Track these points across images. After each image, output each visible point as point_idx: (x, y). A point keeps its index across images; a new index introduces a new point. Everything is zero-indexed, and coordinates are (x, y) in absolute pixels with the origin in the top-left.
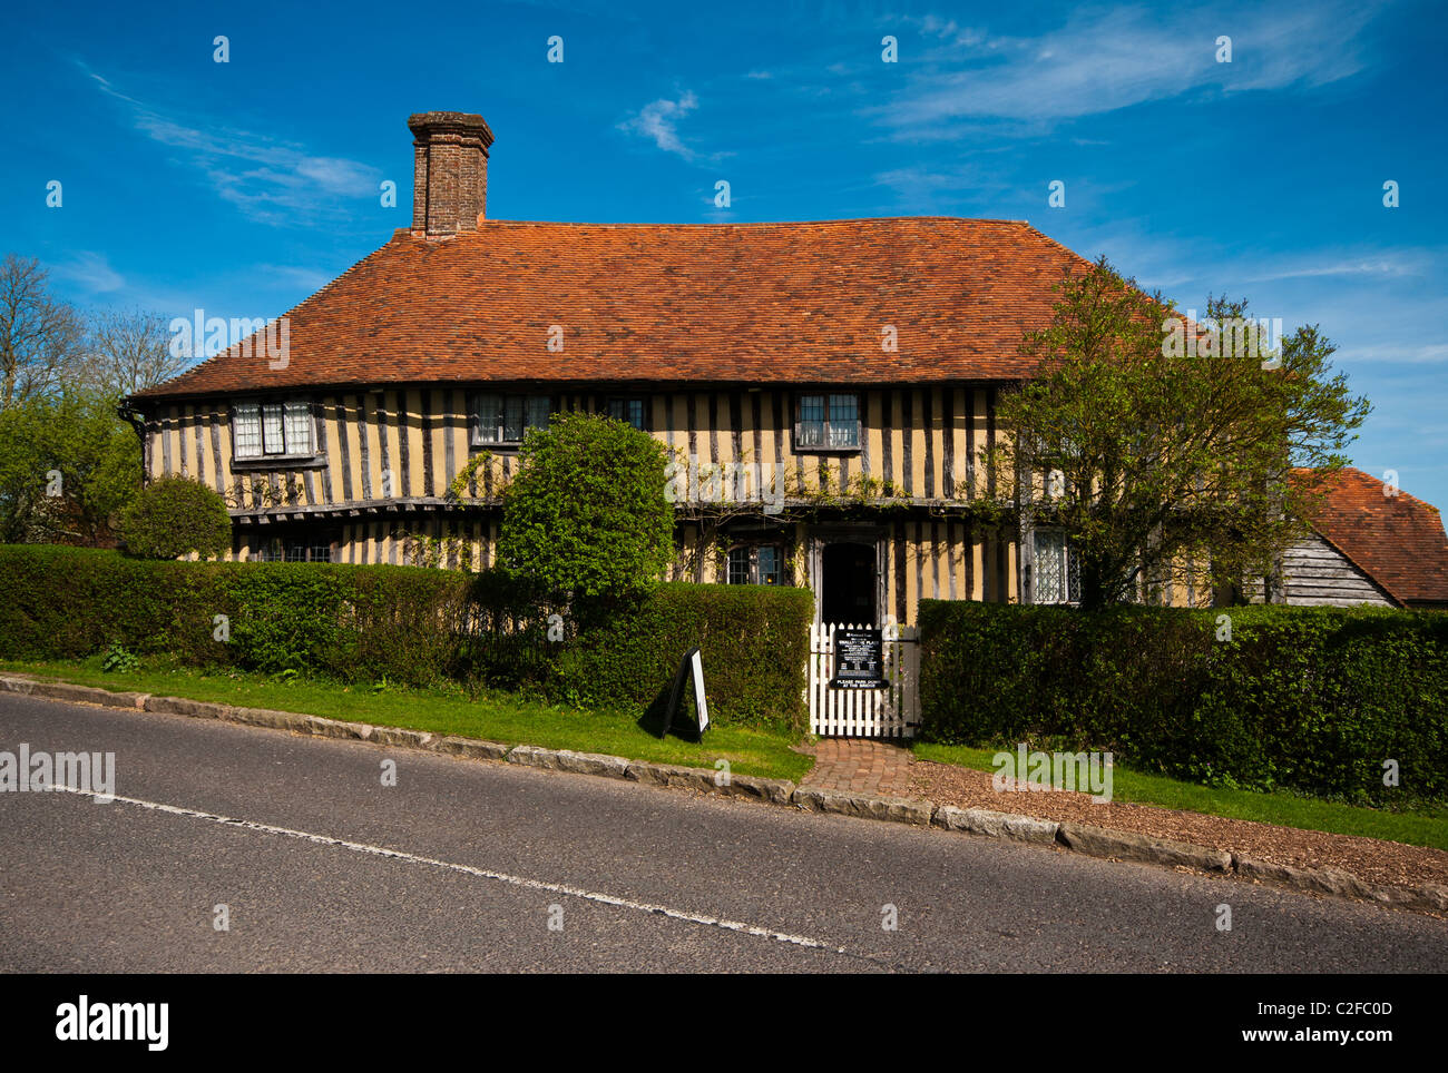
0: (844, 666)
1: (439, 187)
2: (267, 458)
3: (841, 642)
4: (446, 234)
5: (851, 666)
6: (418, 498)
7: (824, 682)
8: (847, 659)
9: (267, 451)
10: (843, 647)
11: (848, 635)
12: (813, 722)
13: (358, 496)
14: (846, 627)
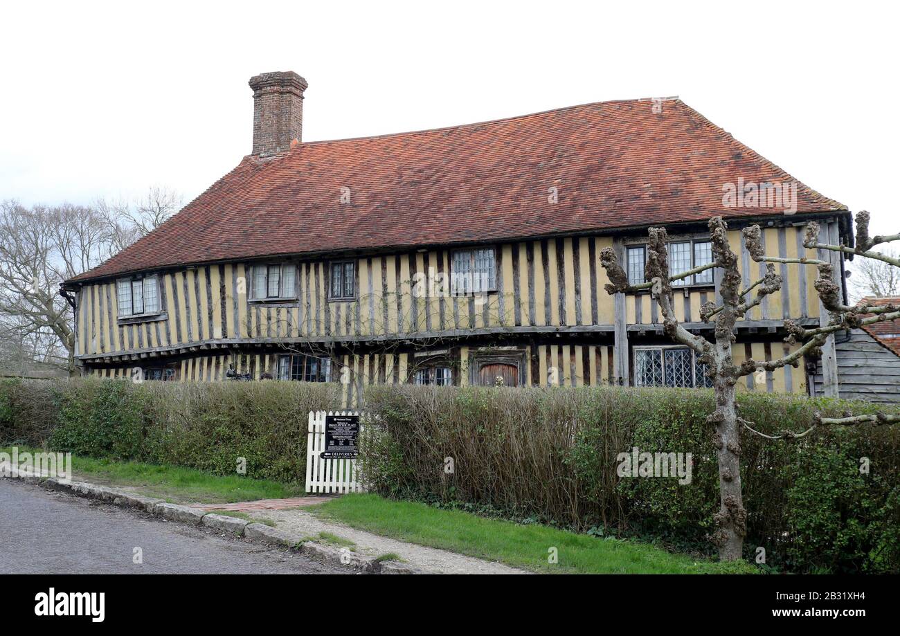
0: (332, 443)
1: (266, 125)
2: (135, 316)
3: (331, 425)
4: (271, 156)
5: (337, 443)
6: (218, 339)
7: (317, 453)
8: (334, 437)
9: (135, 312)
10: (332, 429)
11: (335, 419)
12: (308, 483)
13: (185, 339)
14: (334, 413)
